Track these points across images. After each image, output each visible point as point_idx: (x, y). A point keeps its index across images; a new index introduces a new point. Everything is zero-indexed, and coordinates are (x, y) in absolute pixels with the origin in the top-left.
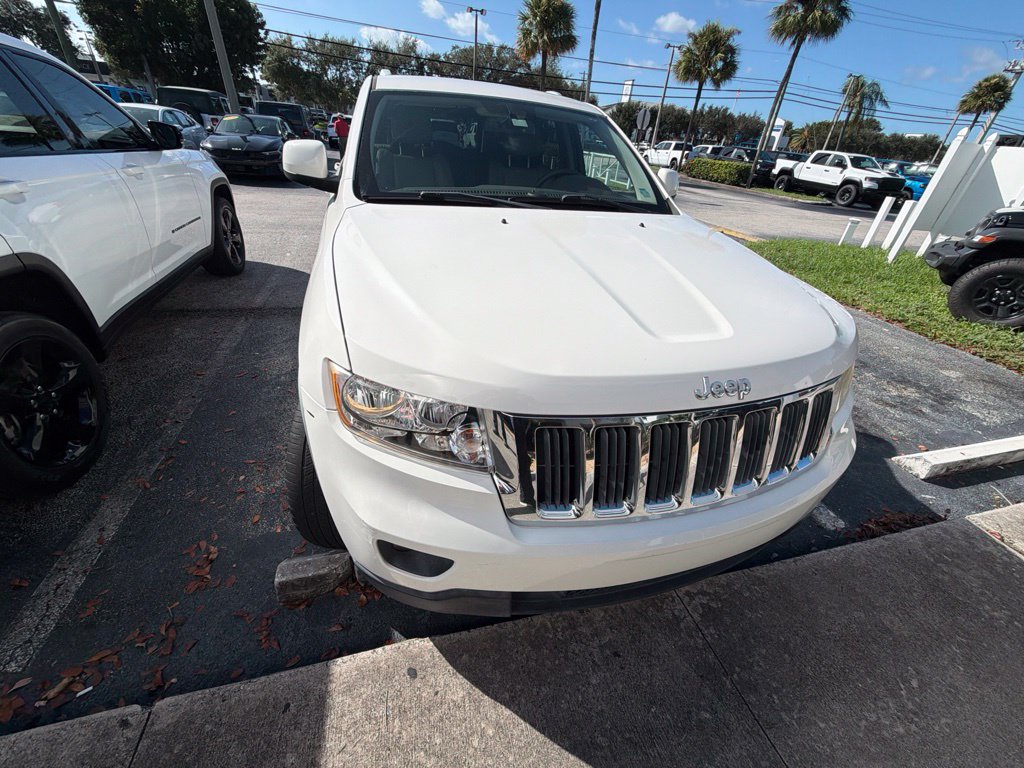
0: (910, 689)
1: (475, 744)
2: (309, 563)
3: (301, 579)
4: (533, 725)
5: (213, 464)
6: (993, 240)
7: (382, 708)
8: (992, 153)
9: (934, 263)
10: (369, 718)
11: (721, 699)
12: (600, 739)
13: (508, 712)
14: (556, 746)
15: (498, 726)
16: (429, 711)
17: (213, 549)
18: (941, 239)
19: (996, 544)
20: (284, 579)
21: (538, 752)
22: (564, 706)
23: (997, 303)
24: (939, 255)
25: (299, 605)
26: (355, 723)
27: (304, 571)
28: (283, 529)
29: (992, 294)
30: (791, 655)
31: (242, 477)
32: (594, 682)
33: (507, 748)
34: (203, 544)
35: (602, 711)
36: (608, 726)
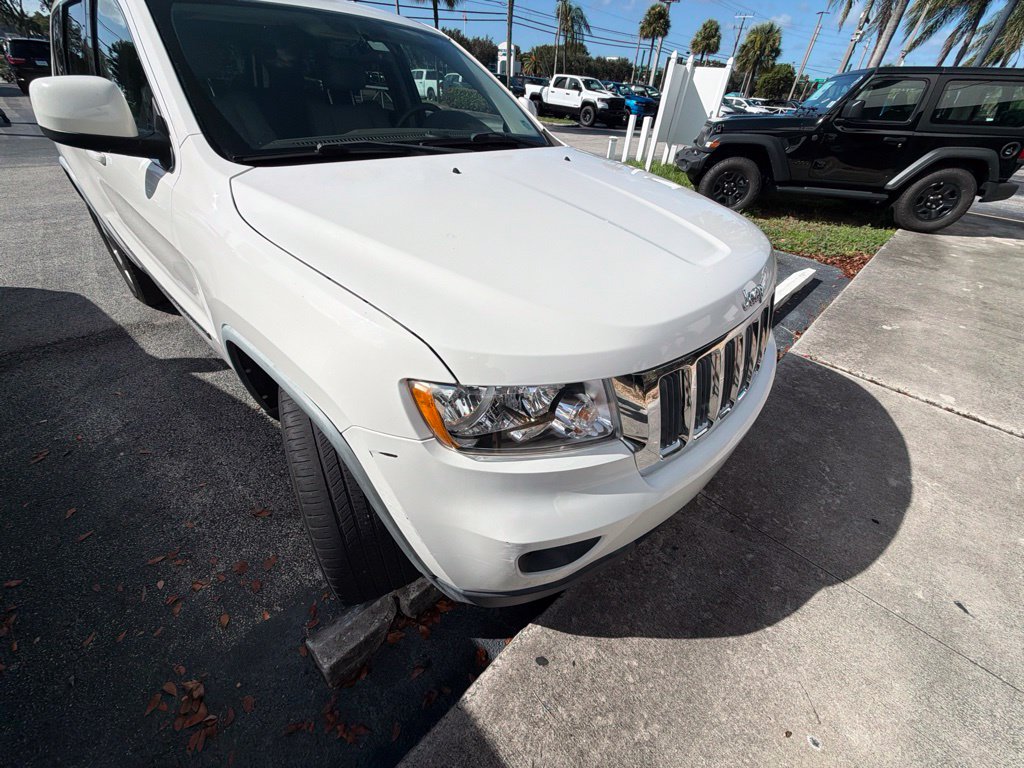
0: (827, 474)
1: (631, 680)
2: (351, 628)
3: (353, 649)
4: (659, 637)
5: (97, 588)
6: (718, 144)
7: (539, 707)
8: (693, 72)
9: (684, 168)
10: (535, 724)
11: (751, 540)
12: (706, 615)
13: (636, 640)
14: (684, 641)
15: (637, 655)
16: (579, 681)
17: (190, 685)
18: (681, 148)
19: (811, 363)
20: (335, 660)
21: (676, 653)
22: (669, 608)
23: (727, 194)
24: (687, 162)
25: (358, 676)
26: (527, 737)
27: (351, 639)
28: (271, 612)
29: (724, 189)
30: (766, 488)
31: (160, 584)
32: (675, 577)
33: (655, 666)
34: (170, 687)
35: (693, 595)
36: (704, 603)
